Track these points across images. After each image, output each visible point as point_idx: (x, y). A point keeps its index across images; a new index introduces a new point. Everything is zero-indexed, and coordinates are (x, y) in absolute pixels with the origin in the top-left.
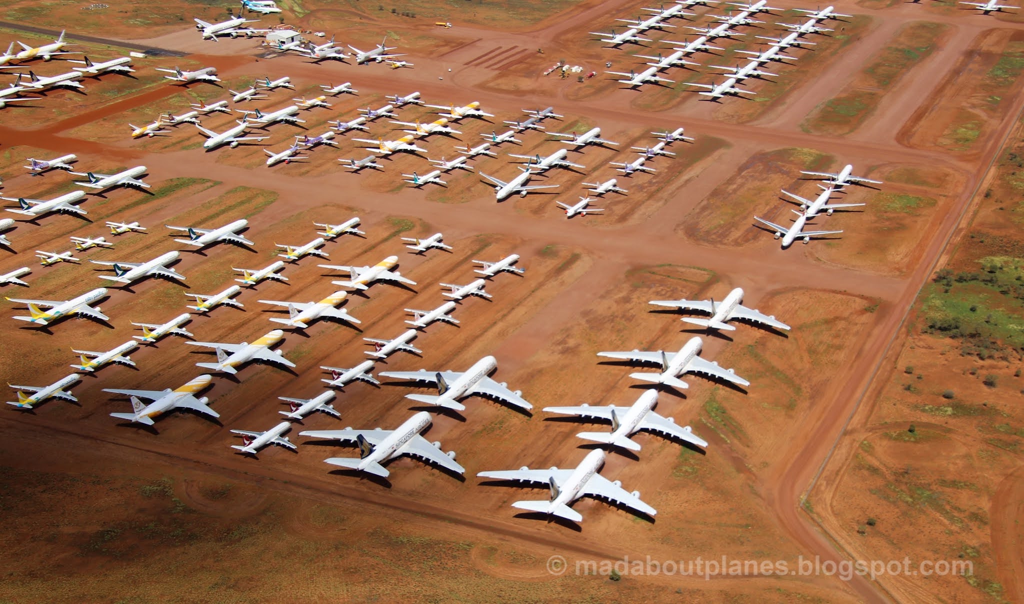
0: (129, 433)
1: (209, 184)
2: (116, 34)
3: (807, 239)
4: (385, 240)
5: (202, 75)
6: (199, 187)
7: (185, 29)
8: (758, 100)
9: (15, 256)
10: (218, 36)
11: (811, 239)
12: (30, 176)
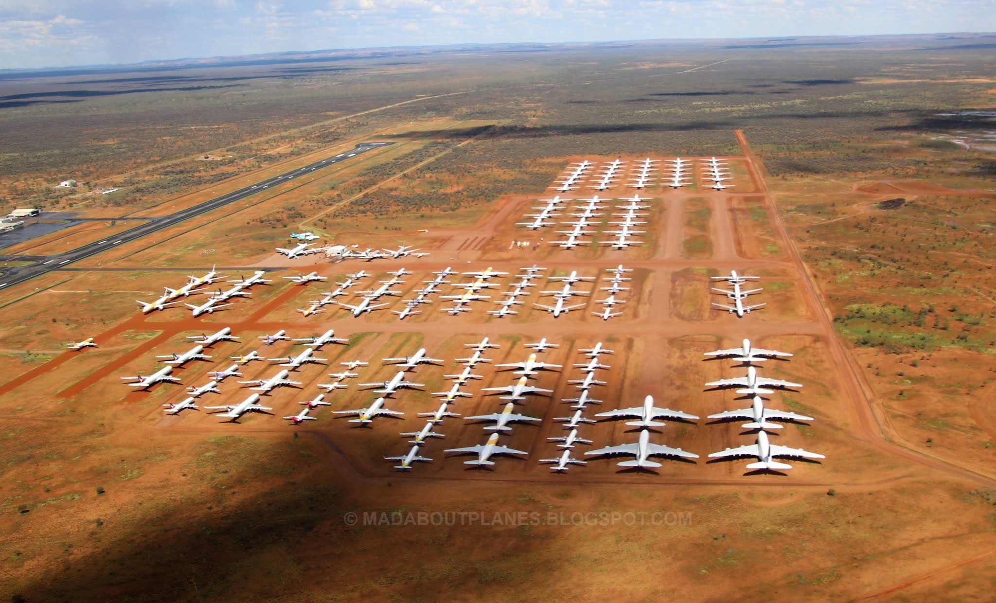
0: (476, 473)
1: (376, 334)
2: (235, 264)
3: (749, 311)
4: (512, 348)
5: (311, 276)
6: (370, 337)
7: (272, 255)
8: (644, 246)
9: (303, 391)
10: (298, 255)
11: (751, 310)
12: (266, 347)
